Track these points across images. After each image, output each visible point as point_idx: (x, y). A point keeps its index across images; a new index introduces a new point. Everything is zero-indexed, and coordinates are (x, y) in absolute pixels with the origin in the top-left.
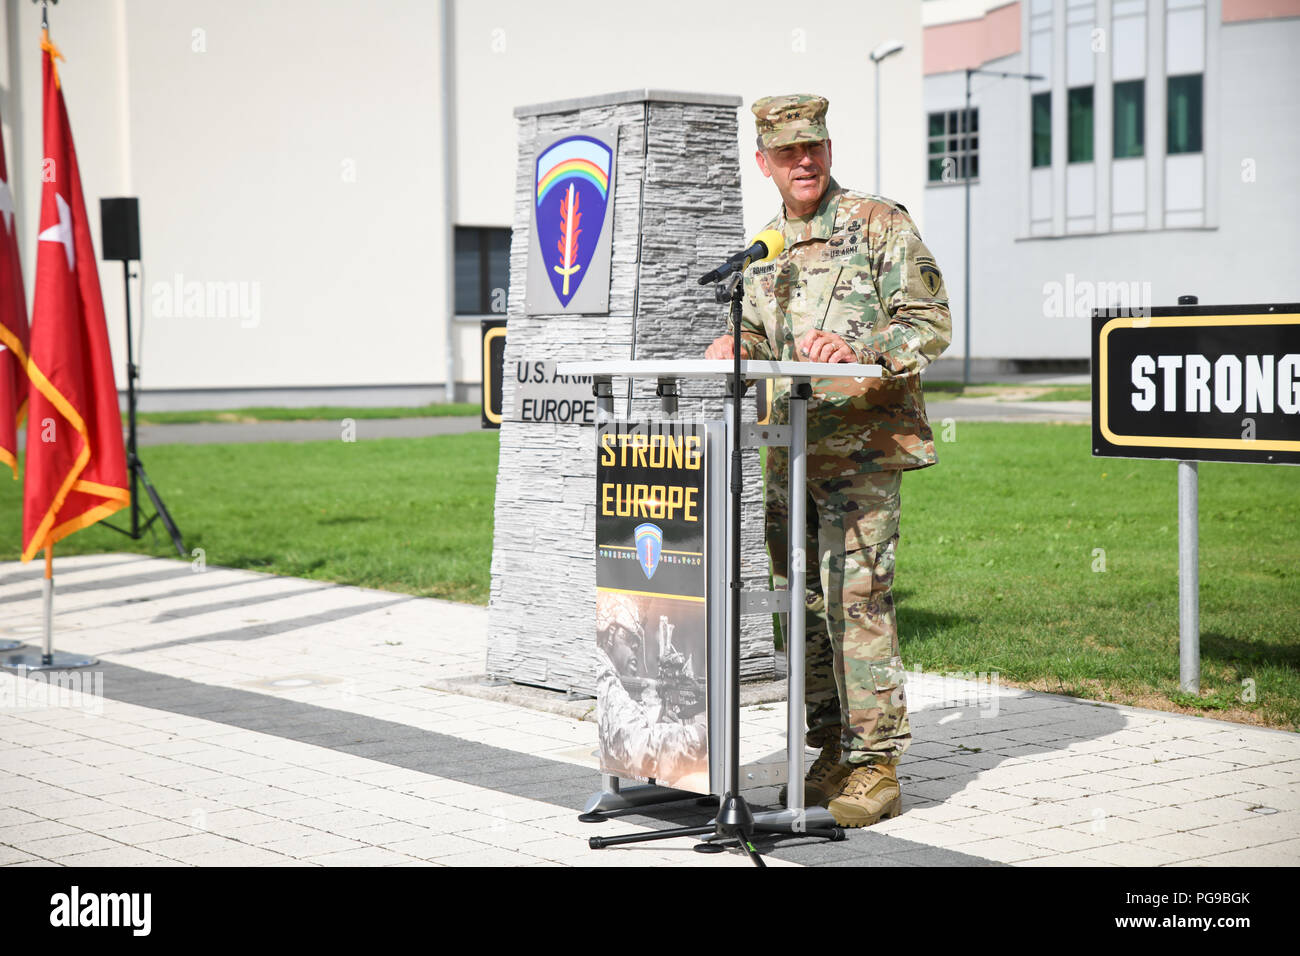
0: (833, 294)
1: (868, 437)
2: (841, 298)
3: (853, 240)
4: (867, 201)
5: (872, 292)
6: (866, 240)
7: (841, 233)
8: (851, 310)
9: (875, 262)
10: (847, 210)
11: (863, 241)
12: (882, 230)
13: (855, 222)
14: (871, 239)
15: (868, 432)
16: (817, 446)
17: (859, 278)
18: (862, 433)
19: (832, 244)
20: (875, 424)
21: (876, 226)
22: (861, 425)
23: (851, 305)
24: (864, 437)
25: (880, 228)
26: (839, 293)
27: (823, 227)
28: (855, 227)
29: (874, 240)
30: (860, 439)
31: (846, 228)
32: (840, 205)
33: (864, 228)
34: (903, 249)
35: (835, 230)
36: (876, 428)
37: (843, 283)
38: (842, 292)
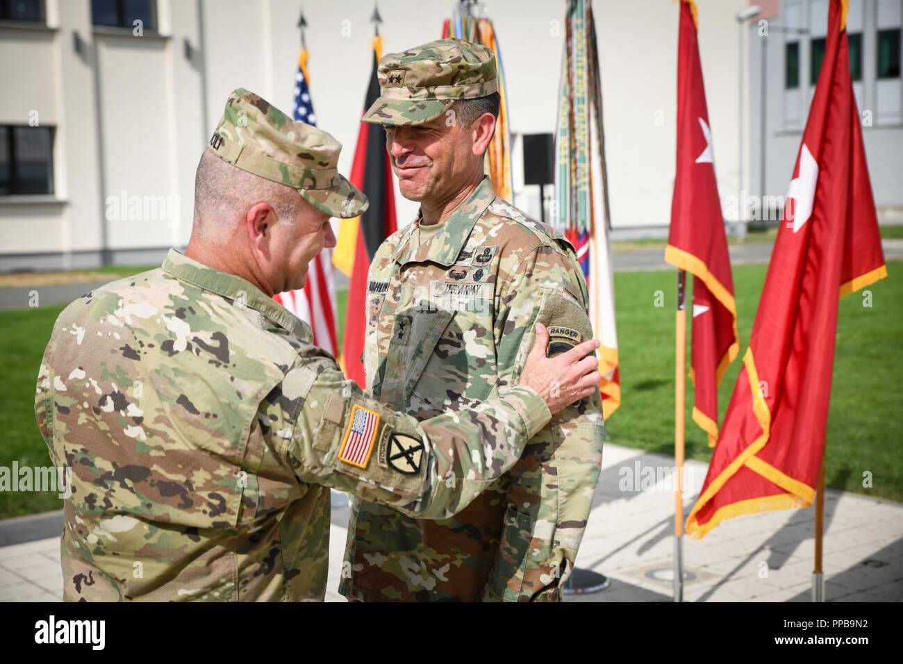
0: (436, 349)
1: (445, 575)
2: (443, 355)
3: (478, 276)
4: (514, 223)
5: (489, 357)
6: (494, 280)
7: (467, 262)
8: (454, 377)
9: (500, 318)
10: (486, 230)
11: (489, 281)
12: (518, 272)
13: (488, 250)
14: (500, 280)
15: (446, 568)
16: (386, 559)
17: (474, 333)
18: (438, 565)
19: (451, 275)
20: (459, 556)
21: (510, 264)
22: (439, 553)
23: (456, 370)
24: (441, 573)
25: (516, 268)
26: (442, 348)
27: (447, 247)
28: (485, 257)
29: (504, 283)
30: (433, 575)
31: (474, 256)
32: (480, 221)
33: (494, 261)
34: (536, 309)
35: (462, 255)
36: (458, 563)
37: (451, 335)
38: (447, 347)
